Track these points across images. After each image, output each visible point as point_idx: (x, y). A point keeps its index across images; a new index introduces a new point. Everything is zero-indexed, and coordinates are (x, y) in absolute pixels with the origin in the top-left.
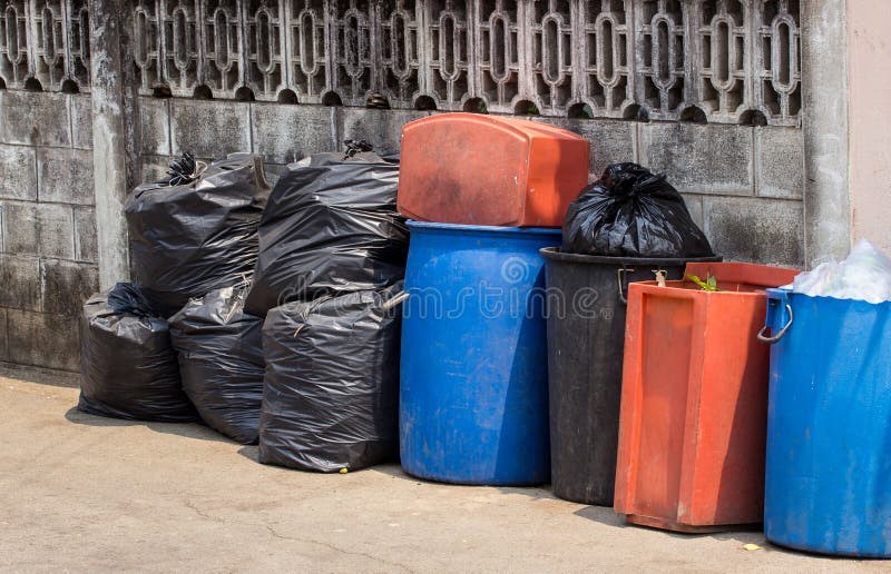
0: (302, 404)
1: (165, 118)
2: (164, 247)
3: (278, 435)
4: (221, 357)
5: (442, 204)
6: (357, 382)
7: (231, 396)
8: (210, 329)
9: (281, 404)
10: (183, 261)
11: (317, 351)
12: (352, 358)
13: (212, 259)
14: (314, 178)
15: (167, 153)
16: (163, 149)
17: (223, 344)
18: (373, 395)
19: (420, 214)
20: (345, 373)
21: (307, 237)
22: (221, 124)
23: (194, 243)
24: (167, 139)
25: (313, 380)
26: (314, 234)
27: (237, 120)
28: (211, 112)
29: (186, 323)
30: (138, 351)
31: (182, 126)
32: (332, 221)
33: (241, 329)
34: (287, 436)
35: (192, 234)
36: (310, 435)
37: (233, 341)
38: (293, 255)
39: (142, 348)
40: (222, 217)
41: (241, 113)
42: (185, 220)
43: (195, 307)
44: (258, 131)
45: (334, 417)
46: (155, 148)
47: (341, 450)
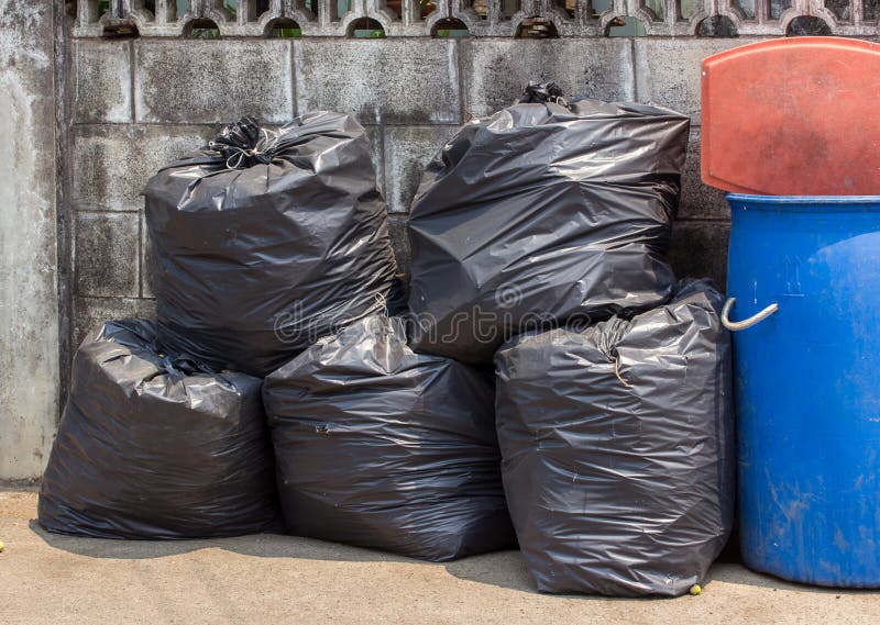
0: (624, 492)
1: (124, 68)
2: (264, 262)
3: (581, 545)
4: (392, 425)
5: (792, 168)
6: (701, 446)
7: (411, 486)
8: (363, 383)
9: (582, 495)
10: (298, 281)
11: (645, 406)
12: (691, 410)
13: (339, 274)
14: (537, 142)
15: (125, 118)
16: (118, 114)
17: (391, 405)
18: (718, 463)
19: (749, 183)
20: (686, 434)
21: (547, 231)
22: (234, 72)
23: (314, 252)
24: (127, 99)
25: (641, 452)
26: (558, 225)
27: (266, 65)
28: (215, 56)
29: (320, 378)
30: (216, 429)
31: (156, 78)
32: (587, 203)
33: (420, 379)
34: (601, 545)
35: (311, 238)
36: (644, 539)
37: (412, 399)
38: (534, 260)
39: (224, 423)
40: (349, 209)
41: (273, 56)
42: (299, 217)
43: (331, 352)
44: (307, 79)
45: (678, 506)
46: (100, 113)
47: (689, 557)
